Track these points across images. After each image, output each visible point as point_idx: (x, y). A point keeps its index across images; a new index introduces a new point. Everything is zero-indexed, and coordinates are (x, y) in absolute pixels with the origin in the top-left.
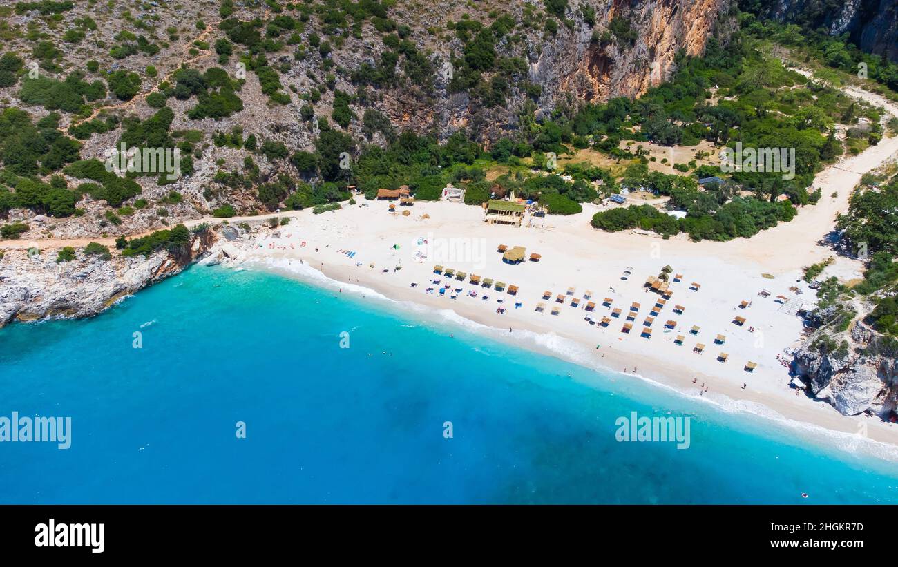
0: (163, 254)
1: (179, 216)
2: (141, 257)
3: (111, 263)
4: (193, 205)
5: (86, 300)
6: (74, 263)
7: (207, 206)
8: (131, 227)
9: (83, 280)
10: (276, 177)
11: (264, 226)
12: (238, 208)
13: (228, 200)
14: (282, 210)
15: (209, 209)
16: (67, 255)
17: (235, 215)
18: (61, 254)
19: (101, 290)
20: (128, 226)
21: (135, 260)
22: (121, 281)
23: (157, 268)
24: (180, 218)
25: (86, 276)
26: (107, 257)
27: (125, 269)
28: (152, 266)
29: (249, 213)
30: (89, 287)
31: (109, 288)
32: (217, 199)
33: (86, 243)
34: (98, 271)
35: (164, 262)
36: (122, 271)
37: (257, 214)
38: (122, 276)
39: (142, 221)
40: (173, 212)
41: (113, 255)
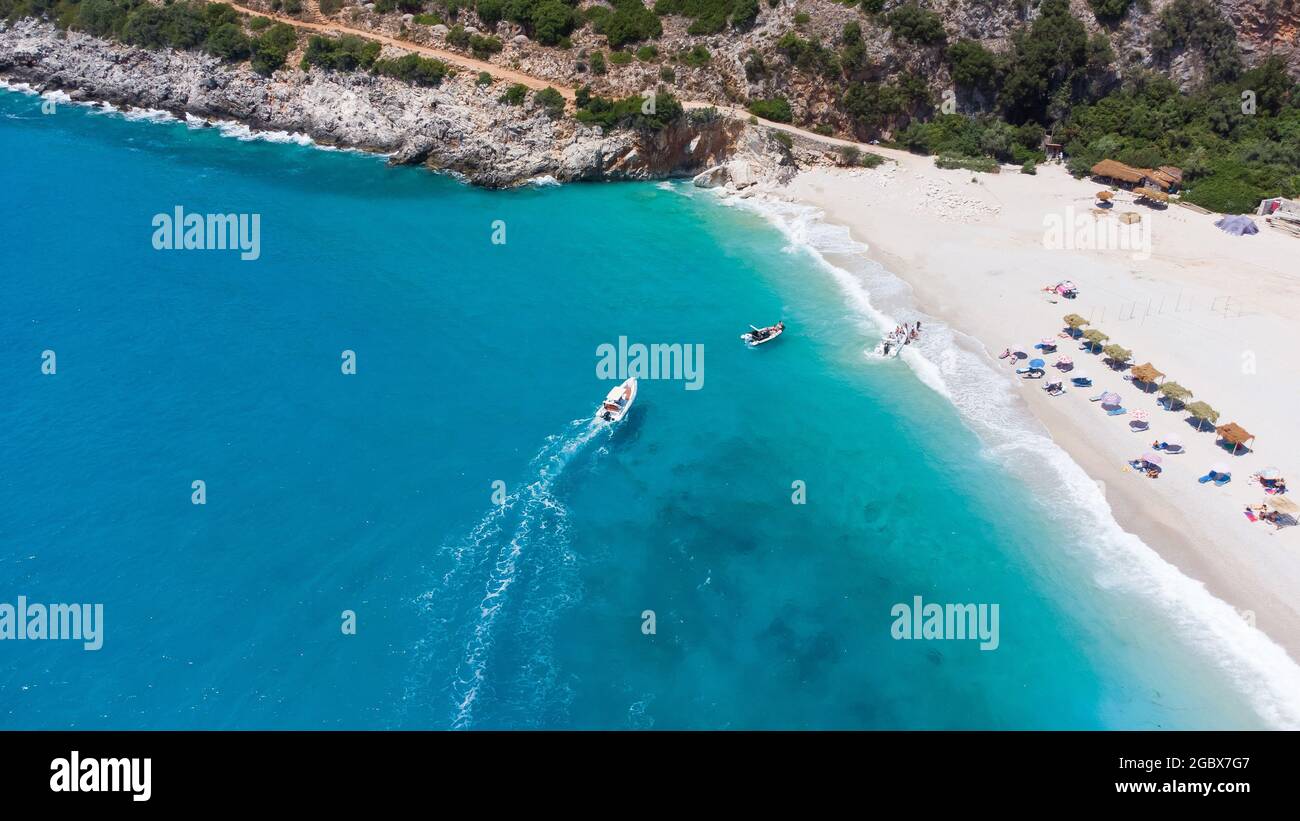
0: (626, 136)
1: (689, 88)
2: (597, 129)
3: (556, 126)
4: (720, 79)
5: (501, 166)
6: (517, 111)
7: (746, 89)
8: (614, 82)
9: (514, 136)
10: (895, 77)
11: (827, 155)
12: (798, 111)
13: (787, 92)
14: (884, 143)
15: (747, 96)
16: (516, 95)
17: (788, 121)
18: (511, 90)
19: (526, 158)
20: (611, 81)
21: (587, 131)
22: (555, 155)
23: (611, 155)
24: (690, 93)
25: (520, 133)
26: (556, 115)
27: (570, 141)
28: (605, 149)
29: (815, 126)
30: (516, 149)
31: (536, 160)
32: (767, 83)
33: (544, 85)
34: (536, 131)
35: (626, 150)
36: (563, 142)
37: (829, 134)
38: (560, 148)
39: (633, 79)
40: (683, 78)
41: (567, 114)
